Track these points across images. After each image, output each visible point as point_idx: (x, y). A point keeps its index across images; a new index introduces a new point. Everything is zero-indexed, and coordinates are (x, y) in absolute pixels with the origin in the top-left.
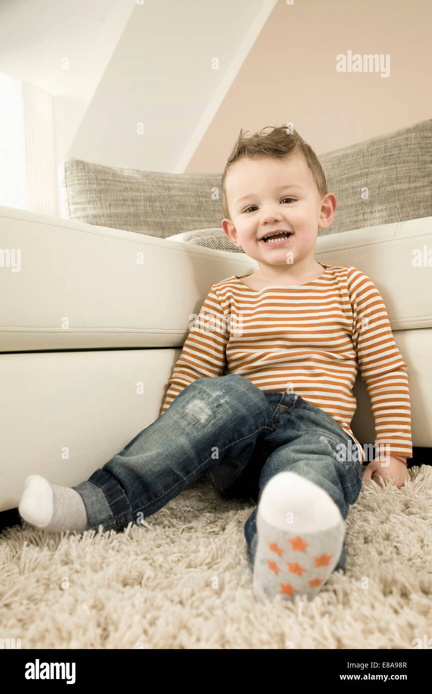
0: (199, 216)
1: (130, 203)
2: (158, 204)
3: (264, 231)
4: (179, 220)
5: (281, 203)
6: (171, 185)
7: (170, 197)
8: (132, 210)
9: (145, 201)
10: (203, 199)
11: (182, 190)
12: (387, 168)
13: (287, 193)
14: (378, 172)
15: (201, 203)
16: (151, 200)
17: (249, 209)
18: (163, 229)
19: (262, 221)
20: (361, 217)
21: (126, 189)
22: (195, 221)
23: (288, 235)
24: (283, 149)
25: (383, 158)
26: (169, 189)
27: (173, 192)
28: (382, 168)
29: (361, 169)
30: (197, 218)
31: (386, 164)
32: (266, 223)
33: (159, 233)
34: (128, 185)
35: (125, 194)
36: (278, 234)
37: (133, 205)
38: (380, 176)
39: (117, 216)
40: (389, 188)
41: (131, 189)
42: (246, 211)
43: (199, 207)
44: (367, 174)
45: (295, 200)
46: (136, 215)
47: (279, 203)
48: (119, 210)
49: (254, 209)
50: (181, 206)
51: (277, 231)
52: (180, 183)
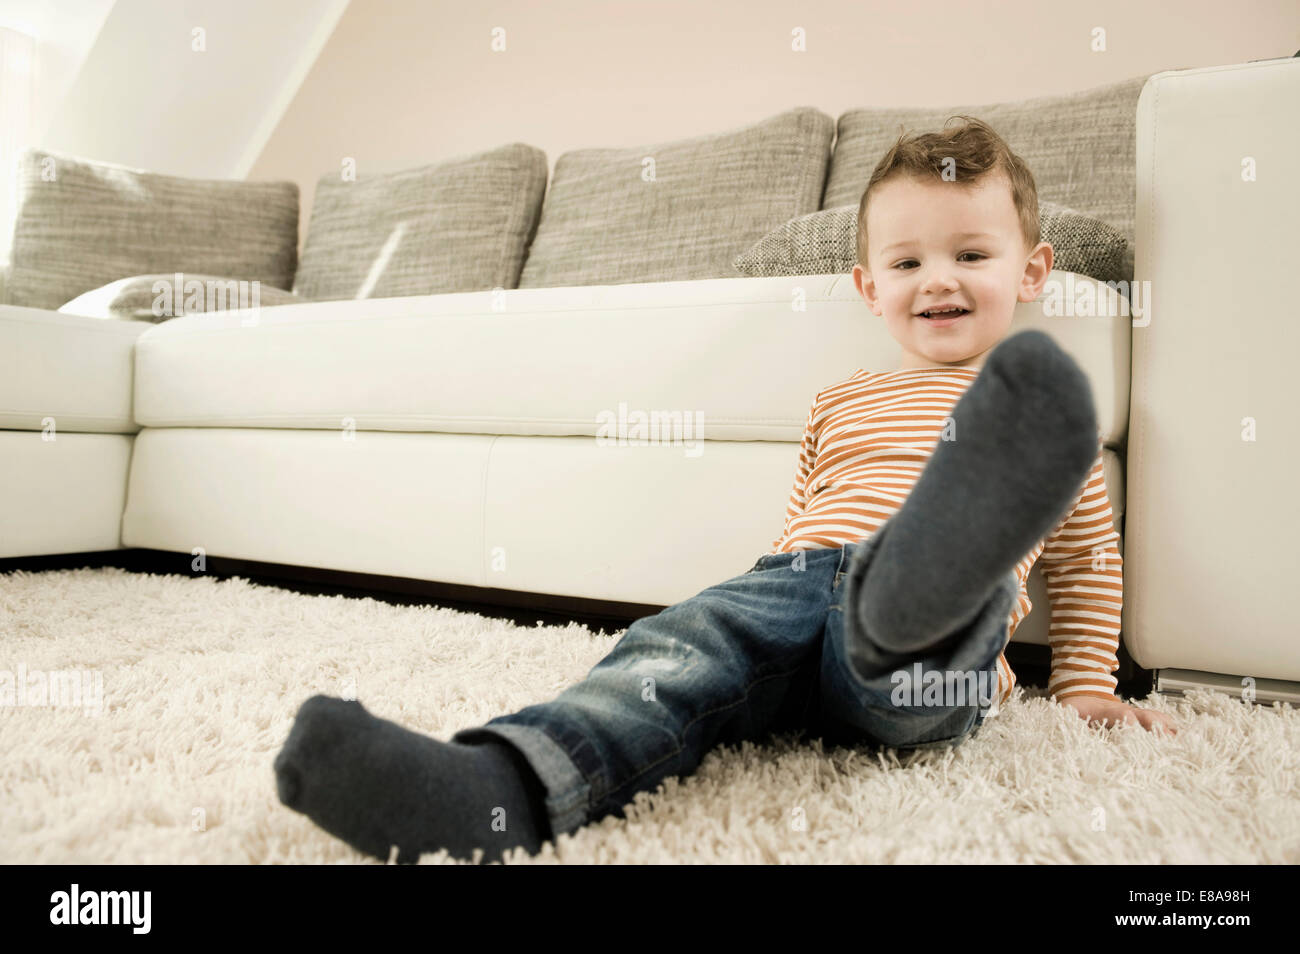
0: (212, 245)
1: (106, 221)
2: (148, 225)
3: (924, 303)
4: (177, 250)
5: (958, 260)
6: (176, 198)
7: (170, 215)
8: (107, 231)
9: (129, 219)
10: (223, 222)
11: (192, 206)
12: (446, 206)
13: (971, 245)
14: (433, 211)
15: (218, 226)
16: (139, 218)
17: (903, 264)
18: (151, 262)
19: (923, 288)
20: (403, 271)
21: (103, 201)
22: (203, 253)
23: (965, 312)
24: (975, 166)
25: (444, 192)
26: (171, 203)
27: (176, 209)
28: (440, 206)
29: (417, 204)
30: (207, 249)
31: (445, 200)
32: (928, 292)
33: (143, 267)
34: (106, 195)
35: (101, 208)
36: (947, 311)
37: (111, 225)
38: (435, 216)
39: (83, 238)
40: (443, 235)
41: (112, 201)
42: (897, 267)
43: (214, 233)
44: (422, 212)
45: (984, 258)
46: (112, 240)
47: (955, 260)
48: (88, 231)
49: (912, 264)
50: (185, 230)
51: (947, 306)
52: (191, 195)
